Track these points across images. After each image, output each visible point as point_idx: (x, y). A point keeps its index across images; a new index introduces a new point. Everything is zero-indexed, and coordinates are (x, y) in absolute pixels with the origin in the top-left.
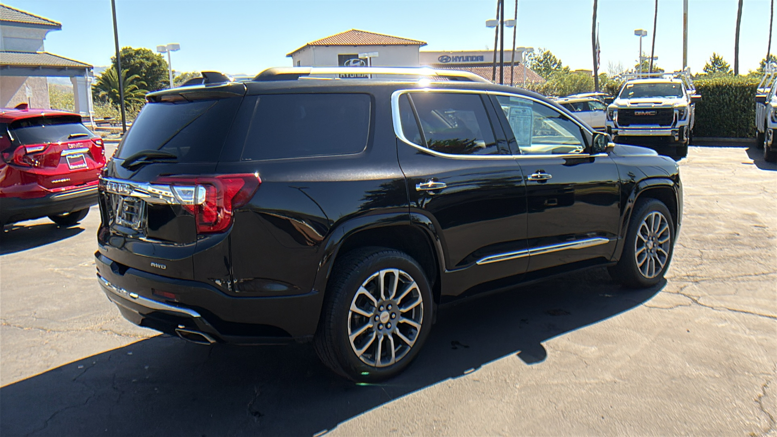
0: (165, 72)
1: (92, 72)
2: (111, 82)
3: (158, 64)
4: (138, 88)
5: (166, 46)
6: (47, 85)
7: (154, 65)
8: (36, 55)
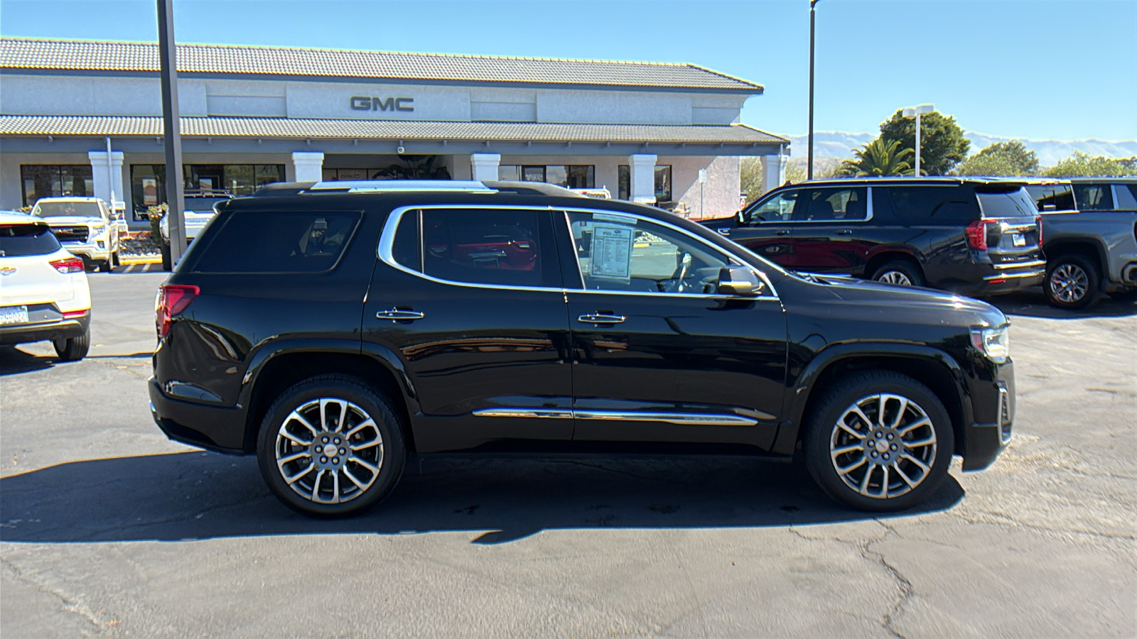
0: (954, 142)
1: (789, 149)
2: (874, 159)
3: (944, 132)
4: (909, 167)
5: (914, 108)
6: (738, 166)
7: (939, 133)
8: (729, 128)
